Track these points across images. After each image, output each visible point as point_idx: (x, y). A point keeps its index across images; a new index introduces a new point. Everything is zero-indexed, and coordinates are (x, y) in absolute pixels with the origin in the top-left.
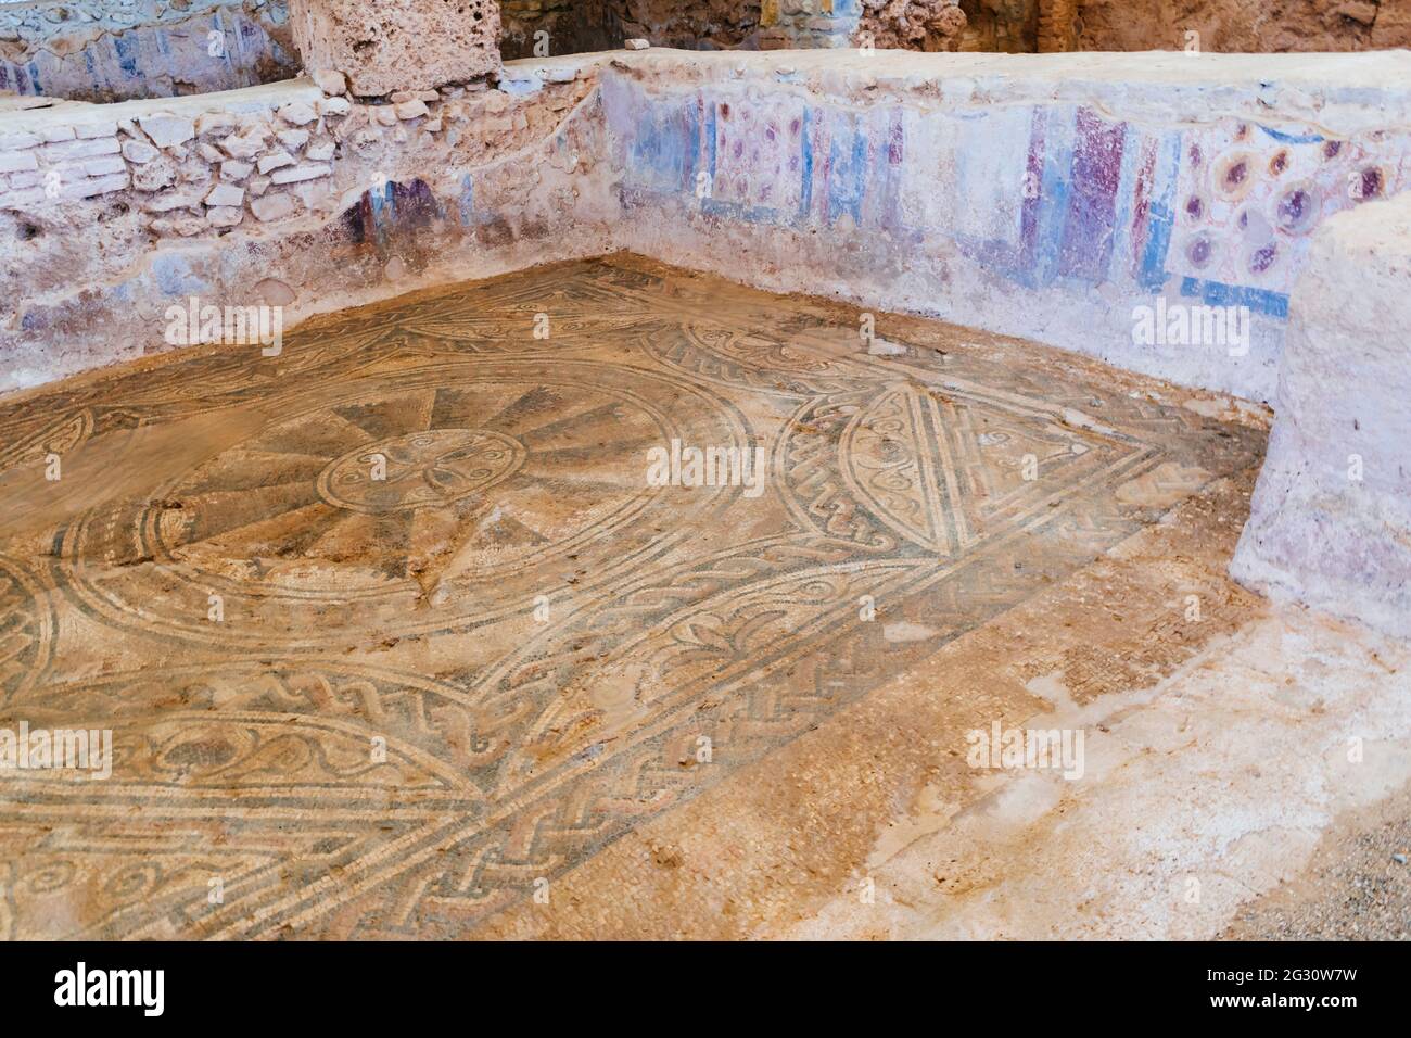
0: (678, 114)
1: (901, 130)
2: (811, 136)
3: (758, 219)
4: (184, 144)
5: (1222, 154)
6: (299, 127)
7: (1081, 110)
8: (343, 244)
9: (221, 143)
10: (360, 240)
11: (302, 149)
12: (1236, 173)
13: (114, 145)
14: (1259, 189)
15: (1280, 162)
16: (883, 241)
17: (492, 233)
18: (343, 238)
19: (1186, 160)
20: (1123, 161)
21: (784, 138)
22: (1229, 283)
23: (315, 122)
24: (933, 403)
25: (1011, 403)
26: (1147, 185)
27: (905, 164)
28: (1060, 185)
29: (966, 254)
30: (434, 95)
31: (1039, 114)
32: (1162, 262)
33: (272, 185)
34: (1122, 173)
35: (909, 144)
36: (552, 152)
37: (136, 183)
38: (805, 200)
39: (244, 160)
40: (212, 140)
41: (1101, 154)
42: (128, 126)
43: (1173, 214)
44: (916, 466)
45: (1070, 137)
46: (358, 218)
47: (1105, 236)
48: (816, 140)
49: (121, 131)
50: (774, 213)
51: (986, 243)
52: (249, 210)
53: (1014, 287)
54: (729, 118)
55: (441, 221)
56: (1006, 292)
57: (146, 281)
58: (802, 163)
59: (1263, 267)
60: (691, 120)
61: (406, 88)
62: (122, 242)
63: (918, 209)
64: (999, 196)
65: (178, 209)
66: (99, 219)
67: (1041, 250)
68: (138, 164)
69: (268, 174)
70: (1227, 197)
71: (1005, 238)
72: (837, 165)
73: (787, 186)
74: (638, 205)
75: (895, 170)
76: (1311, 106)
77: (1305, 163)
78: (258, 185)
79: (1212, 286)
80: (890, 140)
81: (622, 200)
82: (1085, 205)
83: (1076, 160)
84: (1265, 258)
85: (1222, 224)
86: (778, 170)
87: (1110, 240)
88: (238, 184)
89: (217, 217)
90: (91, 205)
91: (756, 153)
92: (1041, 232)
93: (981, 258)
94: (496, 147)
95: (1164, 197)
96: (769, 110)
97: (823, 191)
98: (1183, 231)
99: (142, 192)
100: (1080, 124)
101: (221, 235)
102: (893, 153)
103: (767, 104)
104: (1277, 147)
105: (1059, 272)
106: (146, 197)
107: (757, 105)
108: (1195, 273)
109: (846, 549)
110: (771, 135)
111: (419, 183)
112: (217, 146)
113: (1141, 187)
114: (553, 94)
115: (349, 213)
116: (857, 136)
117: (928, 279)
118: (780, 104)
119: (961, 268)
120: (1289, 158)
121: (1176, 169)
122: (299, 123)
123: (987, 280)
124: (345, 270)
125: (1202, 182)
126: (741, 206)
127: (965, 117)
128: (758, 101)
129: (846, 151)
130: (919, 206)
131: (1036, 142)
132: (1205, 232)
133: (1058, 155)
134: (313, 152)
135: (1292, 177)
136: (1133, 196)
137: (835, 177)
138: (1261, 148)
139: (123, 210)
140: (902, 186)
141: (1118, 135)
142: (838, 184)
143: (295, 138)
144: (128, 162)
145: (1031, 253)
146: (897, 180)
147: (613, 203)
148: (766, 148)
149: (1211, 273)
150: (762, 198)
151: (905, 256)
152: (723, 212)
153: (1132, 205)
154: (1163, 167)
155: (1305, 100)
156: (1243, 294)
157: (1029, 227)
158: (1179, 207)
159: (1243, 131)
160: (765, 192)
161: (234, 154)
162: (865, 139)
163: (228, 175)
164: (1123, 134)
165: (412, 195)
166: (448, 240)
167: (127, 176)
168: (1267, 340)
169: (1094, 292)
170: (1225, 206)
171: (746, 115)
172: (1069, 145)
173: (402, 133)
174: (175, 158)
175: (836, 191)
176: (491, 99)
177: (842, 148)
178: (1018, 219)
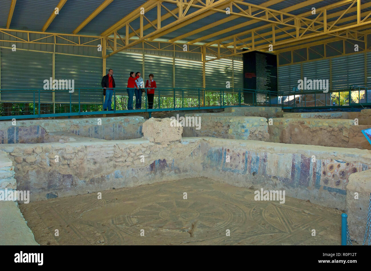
0: (218, 150)
1: (266, 156)
2: (247, 156)
3: (235, 172)
4: (124, 149)
5: (329, 164)
6: (145, 147)
7: (302, 155)
8: (149, 171)
9: (131, 149)
10: (152, 170)
11: (144, 152)
12: (331, 168)
13: (113, 148)
14: (336, 170)
15: (339, 166)
16: (263, 177)
17: (177, 171)
18: (149, 170)
19: (322, 165)
20: (310, 164)
21: (241, 157)
22: (332, 187)
23: (147, 147)
24: (278, 208)
25: (294, 209)
26: (315, 169)
27: (267, 163)
28: (299, 168)
29: (280, 181)
30: (169, 143)
31: (294, 155)
32: (319, 183)
33: (138, 158)
34: (311, 166)
35: (268, 159)
36: (190, 156)
37: (115, 156)
38: (246, 168)
39: (134, 153)
40: (129, 149)
41: (306, 163)
42: (116, 145)
43: (320, 174)
44: (279, 218)
45: (300, 160)
46: (152, 166)
47: (308, 178)
48: (248, 157)
49: (115, 146)
50: (239, 171)
51: (284, 179)
52: (133, 162)
53: (290, 187)
54: (229, 152)
55: (167, 168)
56: (288, 188)
57: (113, 174)
58: (245, 161)
59: (338, 185)
60: (220, 152)
61: (164, 142)
62: (110, 167)
63: (270, 171)
64: (287, 170)
65: (121, 161)
66: (107, 162)
67: (295, 180)
68: (116, 152)
69: (138, 156)
70: (330, 171)
71: (288, 177)
72: (253, 162)
73: (242, 165)
74: (207, 168)
75: (265, 163)
76: (343, 156)
77: (343, 166)
78: (135, 158)
79: (329, 188)
80: (264, 158)
81: (203, 166)
82: (304, 172)
83: (301, 164)
84: (338, 183)
85: (330, 176)
86: (240, 162)
87: (309, 178)
88: (132, 157)
89: (127, 163)
90: (106, 159)
91: (235, 159)
92: (295, 177)
93: (283, 181)
94: (179, 154)
95: (319, 171)
96: (238, 151)
97: (250, 167)
98: (322, 178)
99: (116, 157)
100: (302, 157)
101: (127, 167)
102: (265, 160)
103: (238, 150)
104: (338, 163)
105: (299, 185)
106: (116, 158)
107: (236, 150)
108: (326, 185)
109: (270, 231)
110: (238, 155)
111: (164, 160)
112: (129, 150)
113: (314, 169)
114: (191, 144)
115: (151, 165)
116: (257, 157)
117: (272, 185)
118: (241, 150)
119: (279, 183)
120: (341, 165)
121: (320, 166)
122: (145, 146)
123: (284, 186)
124: (148, 176)
125: (325, 168)
126: (231, 169)
127: (279, 155)
128: (236, 149)
129: (255, 160)
130: (270, 170)
131: (294, 160)
132: (327, 178)
133: (298, 162)
134: (146, 152)
135: (341, 169)
136: (313, 171)
137: (252, 164)
138: (335, 163)
139: (111, 160)
140: (266, 167)
142: (253, 166)
143: (144, 149)
144: (114, 151)
145: (293, 181)
146: (266, 166)
147: (201, 167)
148: (237, 158)
149: (329, 185)
150: (236, 168)
151: (267, 180)
152: (227, 170)
153: (312, 172)
154: (318, 165)
155: (342, 156)
156: (335, 189)
157: (293, 175)
158: (321, 173)
159: (332, 160)
160: (237, 166)
161: (133, 152)
162: (259, 157)
163: (131, 155)
164: (310, 159)
165: (163, 162)
166: (168, 172)
167: (114, 154)
168: (341, 198)
169: (306, 188)
170: (330, 173)
171: (233, 151)
172: (300, 161)
173: (162, 150)
174: (122, 151)
175: (252, 167)
176: (179, 145)
177: (254, 159)
178: (291, 174)
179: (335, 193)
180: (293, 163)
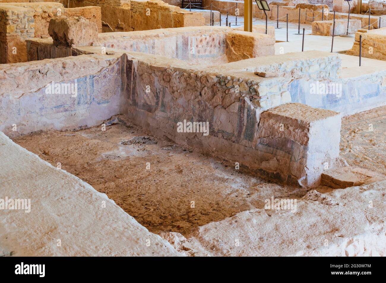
5: (199, 39)
7: (182, 36)
12: (201, 41)
14: (204, 42)
15: (206, 39)
19: (196, 40)
20: (189, 42)
22: (203, 55)
27: (155, 49)
28: (181, 46)
31: (177, 37)
35: (156, 45)
41: (186, 41)
64: (172, 50)
80: (152, 45)
83: (183, 43)
84: (205, 51)
85: (200, 48)
87: (188, 53)
92: (179, 54)
100: (182, 38)
104: (205, 37)
113: (191, 45)
116: (146, 46)
121: (195, 42)
125: (198, 43)
131: (177, 41)
133: (180, 43)
135: (207, 40)
138: (203, 37)
141: (187, 39)
149: (201, 54)
154: (193, 42)
158: (195, 47)
159: (201, 36)
170: (200, 45)
172: (181, 41)
178: (175, 54)
179: (205, 58)
180: (176, 44)
